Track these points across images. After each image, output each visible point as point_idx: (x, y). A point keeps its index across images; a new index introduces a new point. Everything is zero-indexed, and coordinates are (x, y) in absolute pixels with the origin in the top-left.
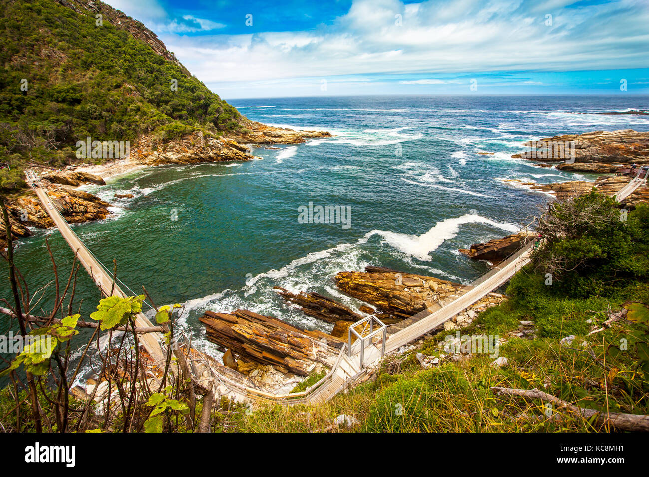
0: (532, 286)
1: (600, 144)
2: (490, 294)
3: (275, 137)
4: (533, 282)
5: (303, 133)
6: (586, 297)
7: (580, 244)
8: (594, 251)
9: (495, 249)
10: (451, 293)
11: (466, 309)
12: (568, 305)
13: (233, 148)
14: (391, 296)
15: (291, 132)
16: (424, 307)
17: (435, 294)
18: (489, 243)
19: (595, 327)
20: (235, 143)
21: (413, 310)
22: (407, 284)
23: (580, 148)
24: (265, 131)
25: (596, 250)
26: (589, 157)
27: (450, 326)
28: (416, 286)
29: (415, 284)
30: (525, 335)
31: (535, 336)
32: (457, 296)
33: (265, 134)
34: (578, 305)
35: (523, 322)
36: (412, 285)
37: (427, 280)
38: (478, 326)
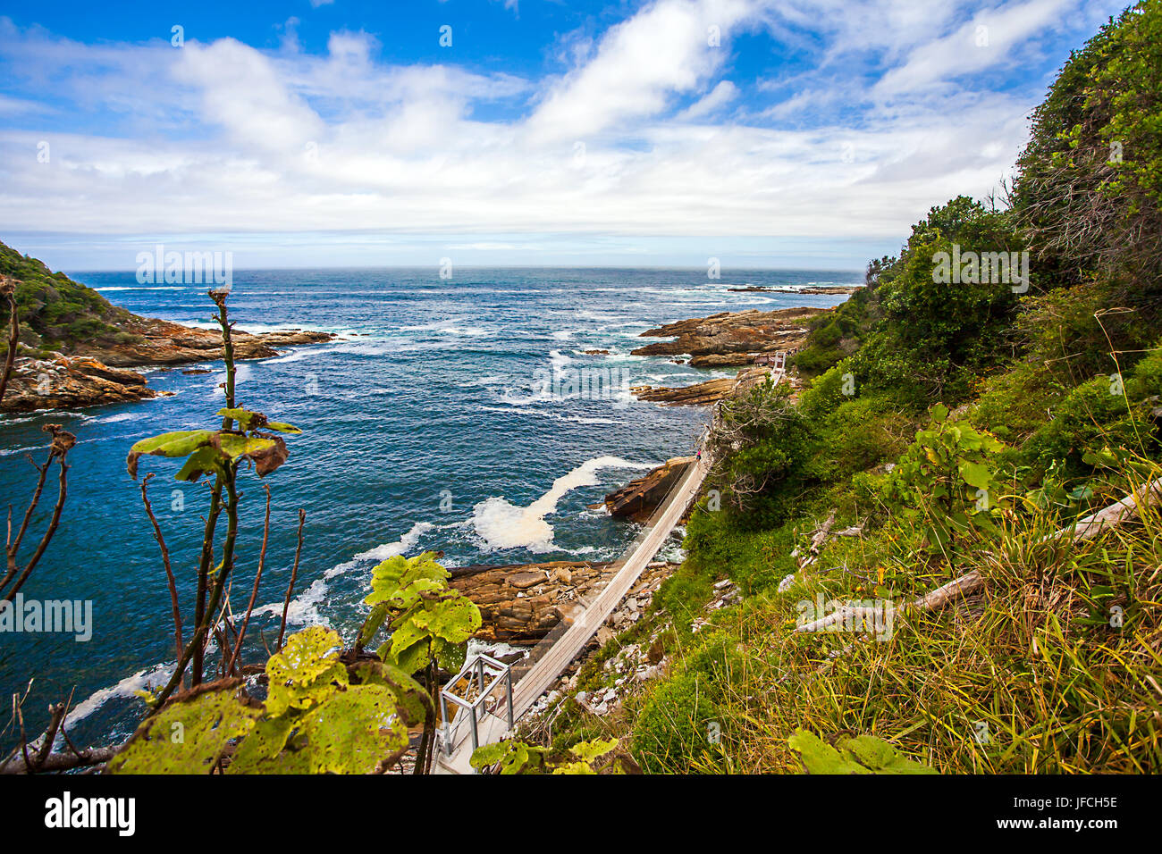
0: (716, 529)
1: (729, 328)
2: (650, 565)
3: (205, 348)
4: (715, 522)
5: (269, 337)
6: (782, 524)
7: (761, 452)
8: (779, 457)
9: (641, 495)
10: (594, 580)
11: (624, 598)
12: (766, 539)
13: (96, 378)
14: (496, 613)
15: (244, 337)
16: (558, 617)
17: (570, 588)
18: (630, 486)
19: (804, 558)
20: (99, 366)
21: (539, 626)
22: (520, 584)
23: (710, 335)
24: (180, 337)
25: (780, 456)
26: (721, 347)
27: (605, 636)
28: (535, 584)
29: (534, 580)
30: (727, 602)
31: (740, 598)
32: (604, 582)
33: (179, 344)
34: (777, 535)
35: (718, 585)
36: (529, 582)
37: (552, 568)
38: (657, 614)
